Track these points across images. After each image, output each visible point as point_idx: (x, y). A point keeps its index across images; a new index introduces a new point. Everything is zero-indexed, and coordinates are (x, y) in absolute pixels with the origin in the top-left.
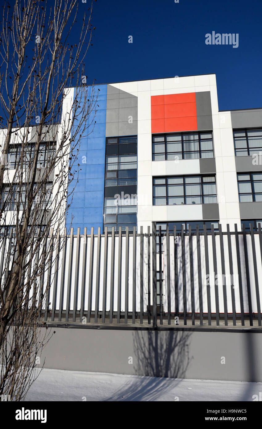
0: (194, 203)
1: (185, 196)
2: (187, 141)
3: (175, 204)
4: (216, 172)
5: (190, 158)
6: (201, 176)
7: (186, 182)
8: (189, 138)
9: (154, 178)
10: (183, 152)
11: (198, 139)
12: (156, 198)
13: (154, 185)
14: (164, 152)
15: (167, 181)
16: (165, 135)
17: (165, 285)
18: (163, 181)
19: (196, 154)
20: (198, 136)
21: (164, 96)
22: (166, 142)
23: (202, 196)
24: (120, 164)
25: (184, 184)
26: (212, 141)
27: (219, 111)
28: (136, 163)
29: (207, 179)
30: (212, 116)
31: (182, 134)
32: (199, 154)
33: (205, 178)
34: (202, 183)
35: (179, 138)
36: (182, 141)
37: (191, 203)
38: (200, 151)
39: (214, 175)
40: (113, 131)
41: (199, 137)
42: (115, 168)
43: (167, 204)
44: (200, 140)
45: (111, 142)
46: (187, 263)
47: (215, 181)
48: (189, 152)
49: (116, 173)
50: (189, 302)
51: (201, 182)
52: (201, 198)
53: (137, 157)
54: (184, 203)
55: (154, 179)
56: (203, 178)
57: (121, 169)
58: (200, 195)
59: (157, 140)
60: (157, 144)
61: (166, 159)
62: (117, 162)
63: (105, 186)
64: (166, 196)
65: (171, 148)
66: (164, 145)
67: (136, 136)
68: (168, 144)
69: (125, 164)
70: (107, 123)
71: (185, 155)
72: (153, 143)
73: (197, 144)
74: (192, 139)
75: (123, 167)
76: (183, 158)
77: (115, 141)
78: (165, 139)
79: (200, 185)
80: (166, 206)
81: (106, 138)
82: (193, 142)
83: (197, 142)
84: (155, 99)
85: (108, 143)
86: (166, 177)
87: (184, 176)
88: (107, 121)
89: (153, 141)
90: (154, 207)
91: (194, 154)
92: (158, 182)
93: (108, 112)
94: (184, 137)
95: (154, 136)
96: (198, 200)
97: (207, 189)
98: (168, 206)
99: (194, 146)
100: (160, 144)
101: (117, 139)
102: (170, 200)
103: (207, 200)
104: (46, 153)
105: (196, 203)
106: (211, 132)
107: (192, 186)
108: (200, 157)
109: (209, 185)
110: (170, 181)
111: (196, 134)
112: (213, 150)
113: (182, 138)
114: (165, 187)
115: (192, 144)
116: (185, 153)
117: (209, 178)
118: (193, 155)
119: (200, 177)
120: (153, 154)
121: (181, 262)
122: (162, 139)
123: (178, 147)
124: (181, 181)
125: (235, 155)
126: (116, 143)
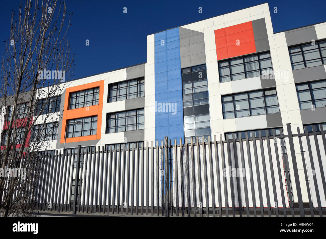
0: (259, 114)
1: (250, 109)
2: (248, 62)
3: (242, 117)
4: (276, 85)
5: (252, 76)
6: (264, 90)
7: (251, 97)
8: (250, 59)
9: (223, 96)
10: (245, 72)
11: (258, 59)
12: (226, 113)
13: (223, 102)
14: (229, 74)
15: (233, 98)
16: (229, 60)
17: (174, 185)
18: (230, 99)
19: (257, 72)
20: (257, 57)
21: (225, 28)
22: (230, 66)
23: (266, 107)
24: (194, 88)
25: (249, 99)
26: (271, 59)
27: (274, 33)
28: (207, 86)
29: (269, 93)
30: (268, 38)
31: (243, 57)
32: (259, 72)
33: (267, 92)
34: (265, 96)
35: (241, 61)
36: (244, 63)
37: (256, 114)
38: (260, 70)
39: (275, 88)
40: (186, 63)
41: (259, 58)
42: (190, 92)
43: (236, 117)
44: (259, 60)
45: (186, 72)
46: (190, 167)
47: (276, 93)
48: (251, 71)
49: (191, 96)
50: (192, 198)
51: (263, 96)
52: (265, 109)
53: (207, 81)
54: (250, 114)
55: (223, 98)
56: (265, 92)
57: (195, 92)
58: (264, 107)
59: (222, 65)
60: (222, 69)
61: (231, 80)
62: (192, 87)
63: (183, 107)
64: (233, 110)
65: (235, 70)
66: (229, 68)
67: (205, 64)
68: (232, 67)
69: (198, 88)
70: (182, 57)
71: (247, 74)
72: (219, 68)
73: (257, 64)
74: (252, 61)
75: (197, 91)
76: (246, 77)
77: (189, 71)
78: (229, 63)
79: (263, 98)
80: (234, 119)
81: (182, 69)
82: (253, 63)
83: (257, 62)
84: (217, 32)
85: (184, 73)
86: (233, 95)
87: (248, 92)
88: (181, 56)
89: (220, 67)
90: (224, 120)
91: (255, 72)
92: (226, 99)
93: (181, 49)
94: (245, 59)
95: (219, 62)
96: (263, 111)
97: (270, 101)
98: (236, 119)
99: (255, 66)
100: (225, 68)
101: (190, 69)
102: (237, 113)
103: (270, 111)
104: (138, 87)
105: (261, 114)
106: (268, 52)
107: (256, 100)
108: (261, 74)
109: (271, 98)
110: (237, 98)
111: (256, 56)
112: (272, 67)
113: (244, 61)
114: (233, 103)
115: (253, 64)
116: (247, 73)
117: (270, 91)
118: (254, 74)
119: (262, 92)
120: (220, 77)
121: (186, 167)
122: (227, 64)
123: (241, 69)
124: (246, 96)
125: (293, 68)
126: (190, 72)
